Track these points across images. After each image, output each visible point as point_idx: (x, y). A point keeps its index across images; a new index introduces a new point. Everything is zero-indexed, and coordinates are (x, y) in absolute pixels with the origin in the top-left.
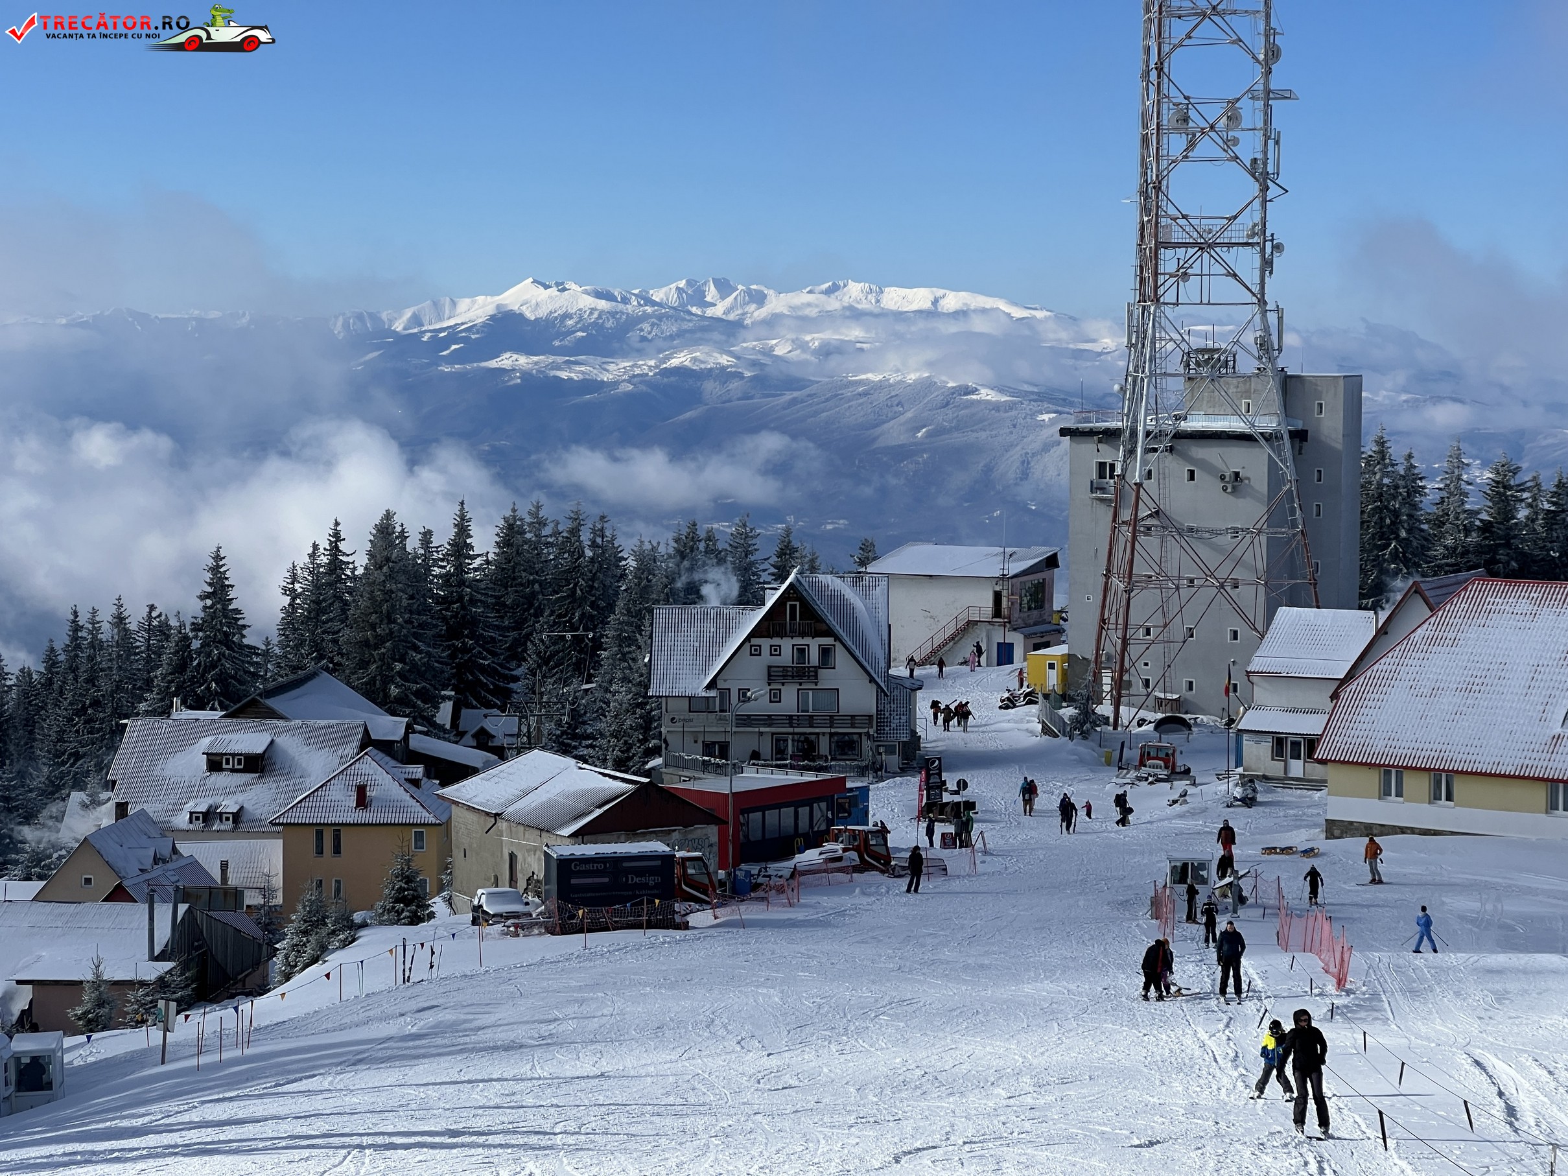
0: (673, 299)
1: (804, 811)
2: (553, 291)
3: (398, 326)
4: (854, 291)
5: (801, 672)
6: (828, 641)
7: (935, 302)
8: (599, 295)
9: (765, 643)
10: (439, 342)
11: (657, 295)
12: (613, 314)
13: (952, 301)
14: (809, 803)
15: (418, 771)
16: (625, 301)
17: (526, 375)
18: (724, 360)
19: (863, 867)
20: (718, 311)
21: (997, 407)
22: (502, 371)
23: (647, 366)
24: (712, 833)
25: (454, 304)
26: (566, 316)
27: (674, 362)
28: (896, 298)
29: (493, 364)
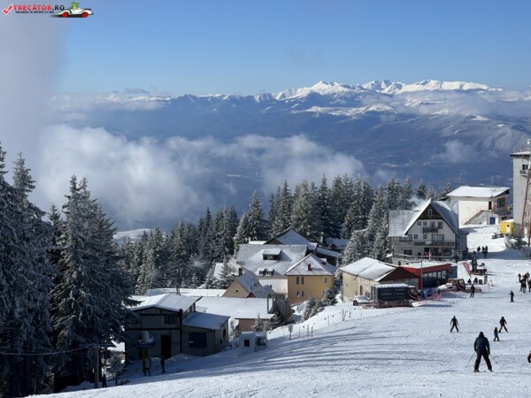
0: (370, 88)
1: (439, 273)
2: (330, 85)
3: (278, 98)
4: (433, 83)
5: (433, 230)
6: (441, 221)
7: (461, 86)
8: (345, 86)
9: (422, 221)
10: (291, 103)
11: (365, 86)
12: (350, 93)
13: (467, 86)
14: (441, 271)
15: (325, 260)
16: (354, 88)
17: (321, 114)
18: (388, 108)
19: (458, 290)
20: (386, 91)
21: (483, 122)
22: (313, 113)
23: (362, 110)
24: (416, 280)
25: (296, 90)
26: (334, 94)
27: (371, 109)
28: (447, 86)
29: (309, 110)
